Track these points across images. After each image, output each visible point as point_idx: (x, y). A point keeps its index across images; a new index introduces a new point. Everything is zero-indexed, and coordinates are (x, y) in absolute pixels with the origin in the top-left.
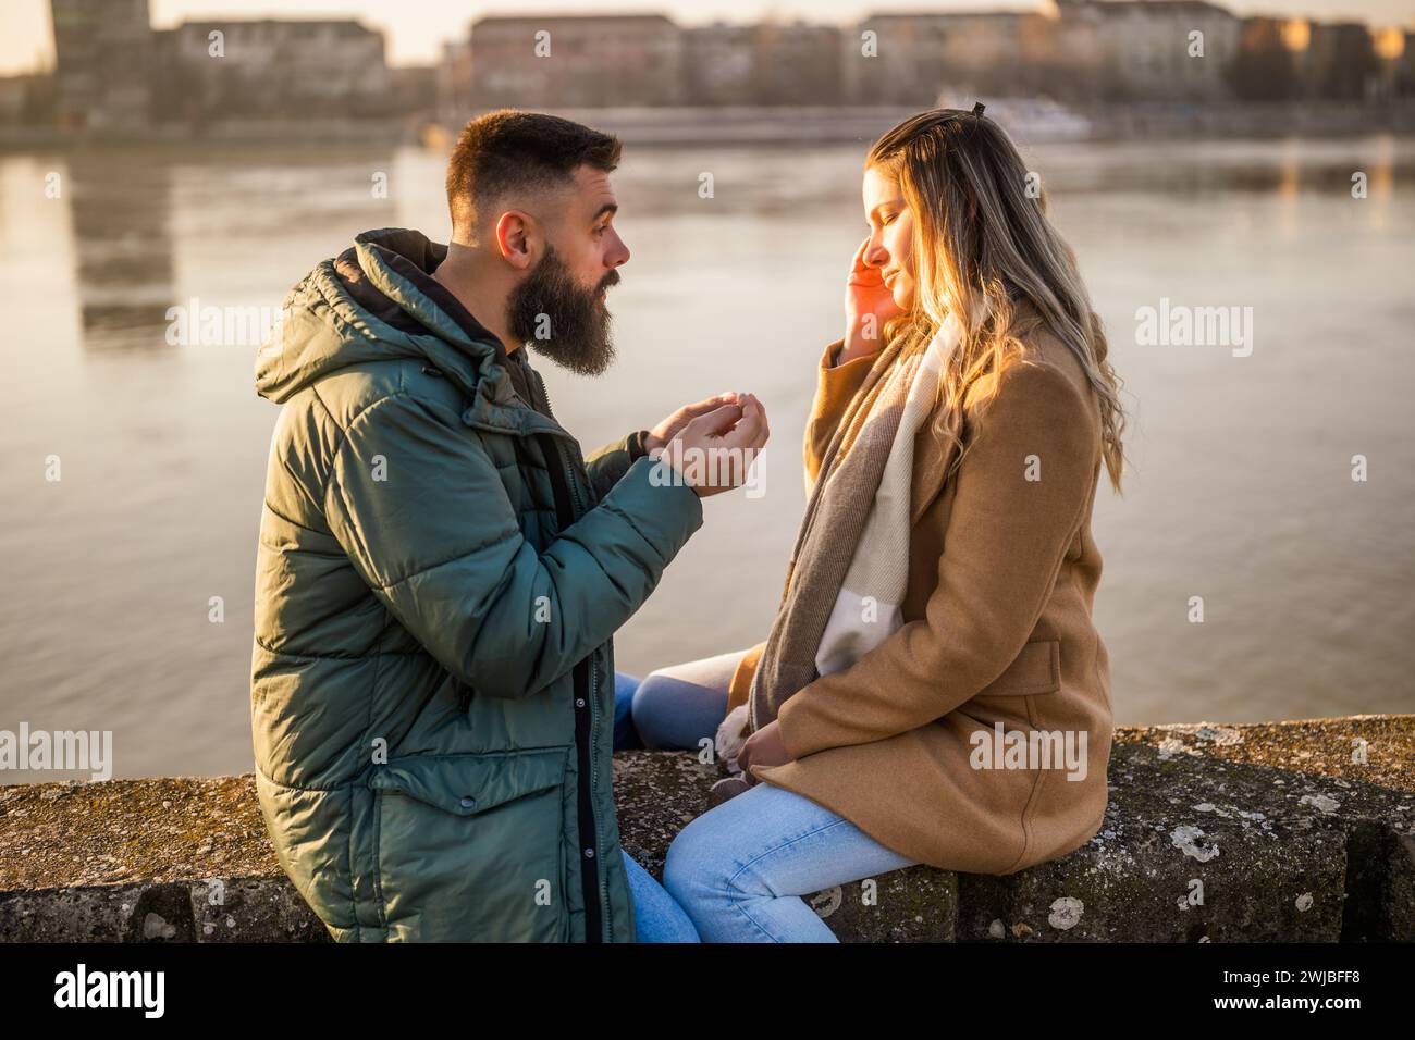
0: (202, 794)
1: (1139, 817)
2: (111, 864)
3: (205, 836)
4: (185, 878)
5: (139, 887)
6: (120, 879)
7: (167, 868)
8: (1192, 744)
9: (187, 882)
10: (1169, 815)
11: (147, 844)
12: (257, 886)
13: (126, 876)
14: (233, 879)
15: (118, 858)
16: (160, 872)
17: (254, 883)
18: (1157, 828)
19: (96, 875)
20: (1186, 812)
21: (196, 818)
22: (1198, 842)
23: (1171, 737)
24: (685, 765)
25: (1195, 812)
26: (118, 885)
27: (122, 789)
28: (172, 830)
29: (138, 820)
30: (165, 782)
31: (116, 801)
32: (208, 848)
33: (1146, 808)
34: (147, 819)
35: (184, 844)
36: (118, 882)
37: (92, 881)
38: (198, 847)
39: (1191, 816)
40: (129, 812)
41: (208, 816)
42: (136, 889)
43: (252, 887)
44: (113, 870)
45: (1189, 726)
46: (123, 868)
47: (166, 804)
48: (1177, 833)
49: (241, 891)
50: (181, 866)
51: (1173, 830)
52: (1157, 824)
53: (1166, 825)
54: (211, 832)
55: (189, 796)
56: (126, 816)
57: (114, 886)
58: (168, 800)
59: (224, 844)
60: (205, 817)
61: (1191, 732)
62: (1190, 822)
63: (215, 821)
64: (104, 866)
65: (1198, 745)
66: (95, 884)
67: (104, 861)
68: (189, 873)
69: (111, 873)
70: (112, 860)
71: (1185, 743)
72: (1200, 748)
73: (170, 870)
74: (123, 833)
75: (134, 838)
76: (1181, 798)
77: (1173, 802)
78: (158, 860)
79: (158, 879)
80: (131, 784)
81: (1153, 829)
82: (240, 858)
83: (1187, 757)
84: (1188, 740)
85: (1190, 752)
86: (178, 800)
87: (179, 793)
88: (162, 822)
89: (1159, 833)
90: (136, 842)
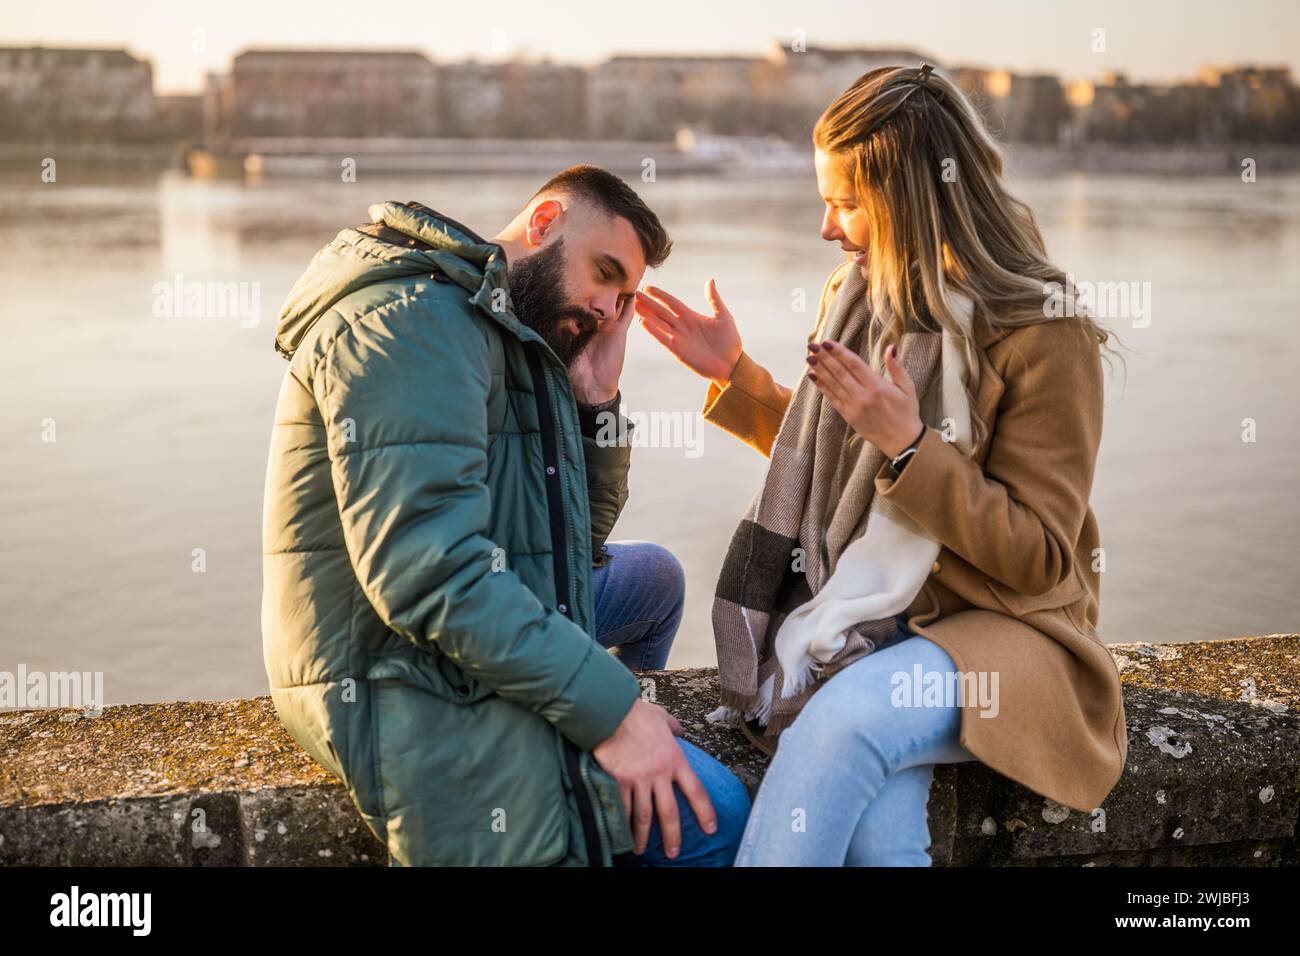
0: (220, 716)
2: (152, 778)
3: (239, 751)
4: (231, 789)
5: (188, 797)
6: (166, 790)
7: (210, 780)
8: (1138, 658)
9: (235, 792)
10: (1140, 718)
11: (183, 759)
12: (304, 795)
13: (171, 788)
14: (279, 788)
15: (158, 771)
16: (205, 783)
17: (301, 792)
19: (142, 787)
20: (1154, 715)
21: (223, 736)
22: (1172, 741)
23: (1117, 653)
24: (679, 683)
25: (1162, 715)
26: (166, 796)
27: (139, 712)
28: (203, 746)
29: (166, 739)
30: (180, 705)
31: (137, 722)
32: (246, 761)
34: (174, 738)
35: (220, 759)
36: (166, 793)
37: (140, 792)
38: (234, 761)
39: (1160, 718)
40: (154, 732)
41: (234, 734)
42: (185, 800)
43: (298, 795)
44: (157, 782)
45: (1129, 645)
46: (166, 781)
47: (188, 724)
48: (1151, 733)
49: (289, 799)
50: (223, 778)
51: (1147, 730)
53: (1140, 726)
54: (244, 747)
55: (207, 717)
56: (153, 735)
57: (162, 797)
58: (188, 720)
59: (260, 757)
60: (232, 735)
61: (1132, 649)
62: (1162, 723)
63: (243, 738)
64: (146, 779)
65: (1143, 660)
66: (143, 795)
67: (145, 775)
68: (233, 784)
69: (155, 786)
70: (153, 774)
71: (1131, 659)
72: (1145, 663)
73: (214, 782)
74: (155, 750)
75: (167, 754)
76: (1144, 703)
77: (1139, 706)
78: (199, 774)
79: (205, 790)
80: (147, 707)
82: (280, 769)
83: (1137, 670)
84: (1131, 656)
85: (1138, 666)
86: (198, 721)
87: (197, 714)
88: (191, 740)
89: (1136, 733)
90: (171, 758)
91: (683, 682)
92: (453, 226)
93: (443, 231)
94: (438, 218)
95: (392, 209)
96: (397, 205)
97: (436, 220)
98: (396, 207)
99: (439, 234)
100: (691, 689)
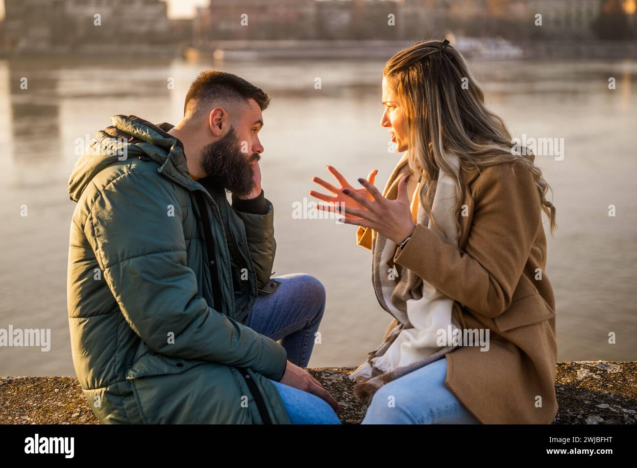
0: (75, 385)
1: (568, 410)
3: (76, 408)
8: (595, 372)
10: (584, 410)
11: (47, 411)
15: (31, 418)
18: (578, 416)
20: (594, 408)
21: (72, 398)
23: (583, 368)
24: (326, 376)
25: (598, 408)
27: (34, 382)
28: (59, 404)
29: (42, 398)
30: (56, 379)
31: (30, 388)
32: (78, 414)
33: (572, 406)
34: (46, 398)
35: (65, 412)
38: (72, 413)
39: (596, 410)
40: (37, 394)
41: (78, 397)
45: (592, 362)
47: (56, 390)
48: (589, 420)
51: (587, 418)
52: (578, 414)
53: (583, 415)
54: (80, 406)
55: (68, 386)
56: (36, 396)
58: (57, 388)
59: (86, 412)
60: (76, 398)
61: (594, 365)
62: (596, 414)
63: (81, 400)
65: (598, 372)
67: (24, 420)
70: (28, 419)
71: (591, 371)
72: (599, 374)
74: (34, 405)
75: (40, 408)
76: (590, 401)
77: (586, 402)
78: (52, 420)
80: (39, 379)
81: (576, 417)
82: (94, 420)
83: (592, 379)
84: (592, 370)
85: (594, 376)
86: (62, 388)
87: (63, 385)
88: (54, 400)
89: (579, 419)
90: (41, 410)
91: (328, 376)
92: (152, 129)
93: (146, 132)
94: (144, 125)
95: (120, 120)
96: (123, 117)
97: (143, 126)
98: (122, 119)
99: (144, 134)
100: (330, 380)
